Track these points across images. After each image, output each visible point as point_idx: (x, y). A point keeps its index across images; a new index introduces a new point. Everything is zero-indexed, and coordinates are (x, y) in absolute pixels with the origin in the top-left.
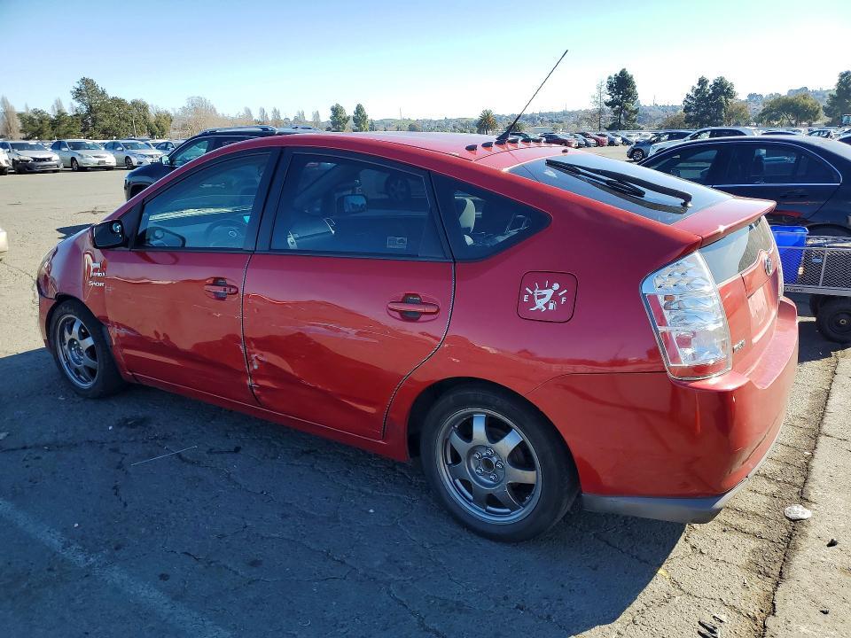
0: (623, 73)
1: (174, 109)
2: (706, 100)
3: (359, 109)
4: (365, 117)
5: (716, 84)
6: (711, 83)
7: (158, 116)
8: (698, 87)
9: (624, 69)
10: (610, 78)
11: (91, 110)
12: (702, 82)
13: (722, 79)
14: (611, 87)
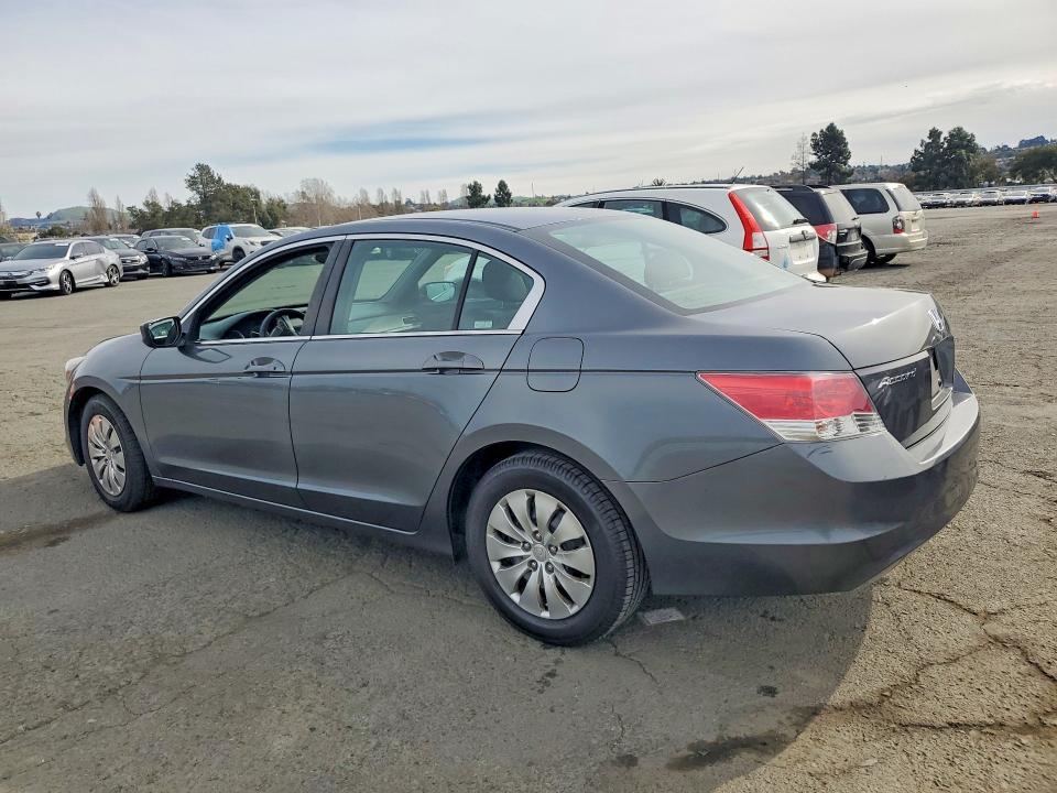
0: (831, 128)
1: (286, 194)
2: (940, 156)
3: (502, 186)
4: (509, 195)
5: (951, 135)
6: (945, 134)
7: (271, 203)
8: (928, 141)
9: (832, 124)
10: (814, 134)
11: (205, 199)
12: (934, 134)
13: (960, 129)
14: (816, 146)
